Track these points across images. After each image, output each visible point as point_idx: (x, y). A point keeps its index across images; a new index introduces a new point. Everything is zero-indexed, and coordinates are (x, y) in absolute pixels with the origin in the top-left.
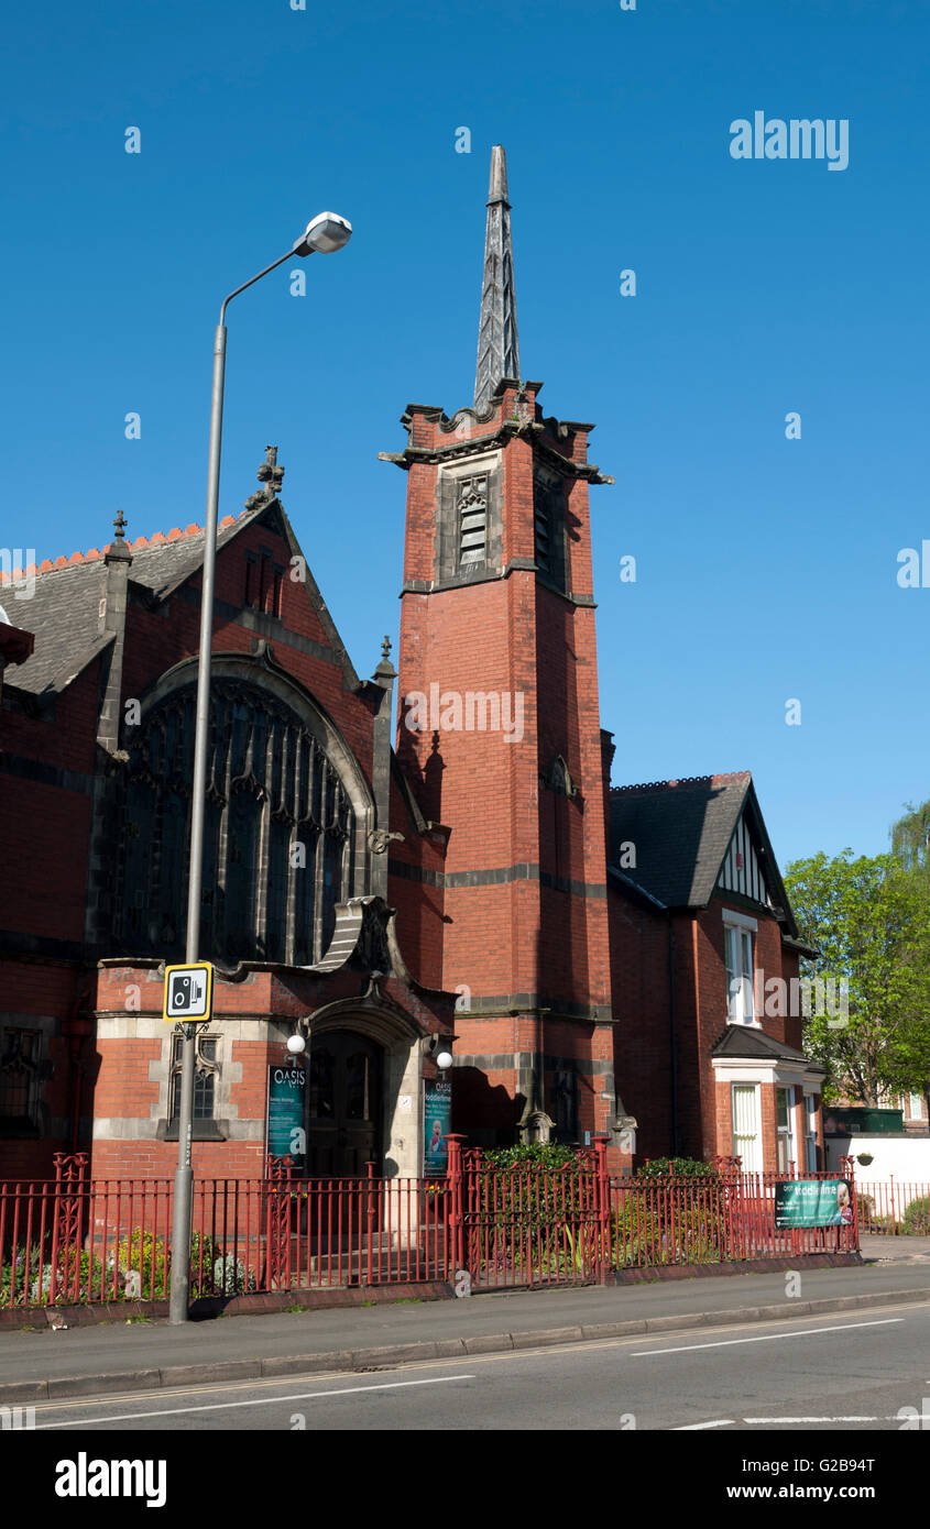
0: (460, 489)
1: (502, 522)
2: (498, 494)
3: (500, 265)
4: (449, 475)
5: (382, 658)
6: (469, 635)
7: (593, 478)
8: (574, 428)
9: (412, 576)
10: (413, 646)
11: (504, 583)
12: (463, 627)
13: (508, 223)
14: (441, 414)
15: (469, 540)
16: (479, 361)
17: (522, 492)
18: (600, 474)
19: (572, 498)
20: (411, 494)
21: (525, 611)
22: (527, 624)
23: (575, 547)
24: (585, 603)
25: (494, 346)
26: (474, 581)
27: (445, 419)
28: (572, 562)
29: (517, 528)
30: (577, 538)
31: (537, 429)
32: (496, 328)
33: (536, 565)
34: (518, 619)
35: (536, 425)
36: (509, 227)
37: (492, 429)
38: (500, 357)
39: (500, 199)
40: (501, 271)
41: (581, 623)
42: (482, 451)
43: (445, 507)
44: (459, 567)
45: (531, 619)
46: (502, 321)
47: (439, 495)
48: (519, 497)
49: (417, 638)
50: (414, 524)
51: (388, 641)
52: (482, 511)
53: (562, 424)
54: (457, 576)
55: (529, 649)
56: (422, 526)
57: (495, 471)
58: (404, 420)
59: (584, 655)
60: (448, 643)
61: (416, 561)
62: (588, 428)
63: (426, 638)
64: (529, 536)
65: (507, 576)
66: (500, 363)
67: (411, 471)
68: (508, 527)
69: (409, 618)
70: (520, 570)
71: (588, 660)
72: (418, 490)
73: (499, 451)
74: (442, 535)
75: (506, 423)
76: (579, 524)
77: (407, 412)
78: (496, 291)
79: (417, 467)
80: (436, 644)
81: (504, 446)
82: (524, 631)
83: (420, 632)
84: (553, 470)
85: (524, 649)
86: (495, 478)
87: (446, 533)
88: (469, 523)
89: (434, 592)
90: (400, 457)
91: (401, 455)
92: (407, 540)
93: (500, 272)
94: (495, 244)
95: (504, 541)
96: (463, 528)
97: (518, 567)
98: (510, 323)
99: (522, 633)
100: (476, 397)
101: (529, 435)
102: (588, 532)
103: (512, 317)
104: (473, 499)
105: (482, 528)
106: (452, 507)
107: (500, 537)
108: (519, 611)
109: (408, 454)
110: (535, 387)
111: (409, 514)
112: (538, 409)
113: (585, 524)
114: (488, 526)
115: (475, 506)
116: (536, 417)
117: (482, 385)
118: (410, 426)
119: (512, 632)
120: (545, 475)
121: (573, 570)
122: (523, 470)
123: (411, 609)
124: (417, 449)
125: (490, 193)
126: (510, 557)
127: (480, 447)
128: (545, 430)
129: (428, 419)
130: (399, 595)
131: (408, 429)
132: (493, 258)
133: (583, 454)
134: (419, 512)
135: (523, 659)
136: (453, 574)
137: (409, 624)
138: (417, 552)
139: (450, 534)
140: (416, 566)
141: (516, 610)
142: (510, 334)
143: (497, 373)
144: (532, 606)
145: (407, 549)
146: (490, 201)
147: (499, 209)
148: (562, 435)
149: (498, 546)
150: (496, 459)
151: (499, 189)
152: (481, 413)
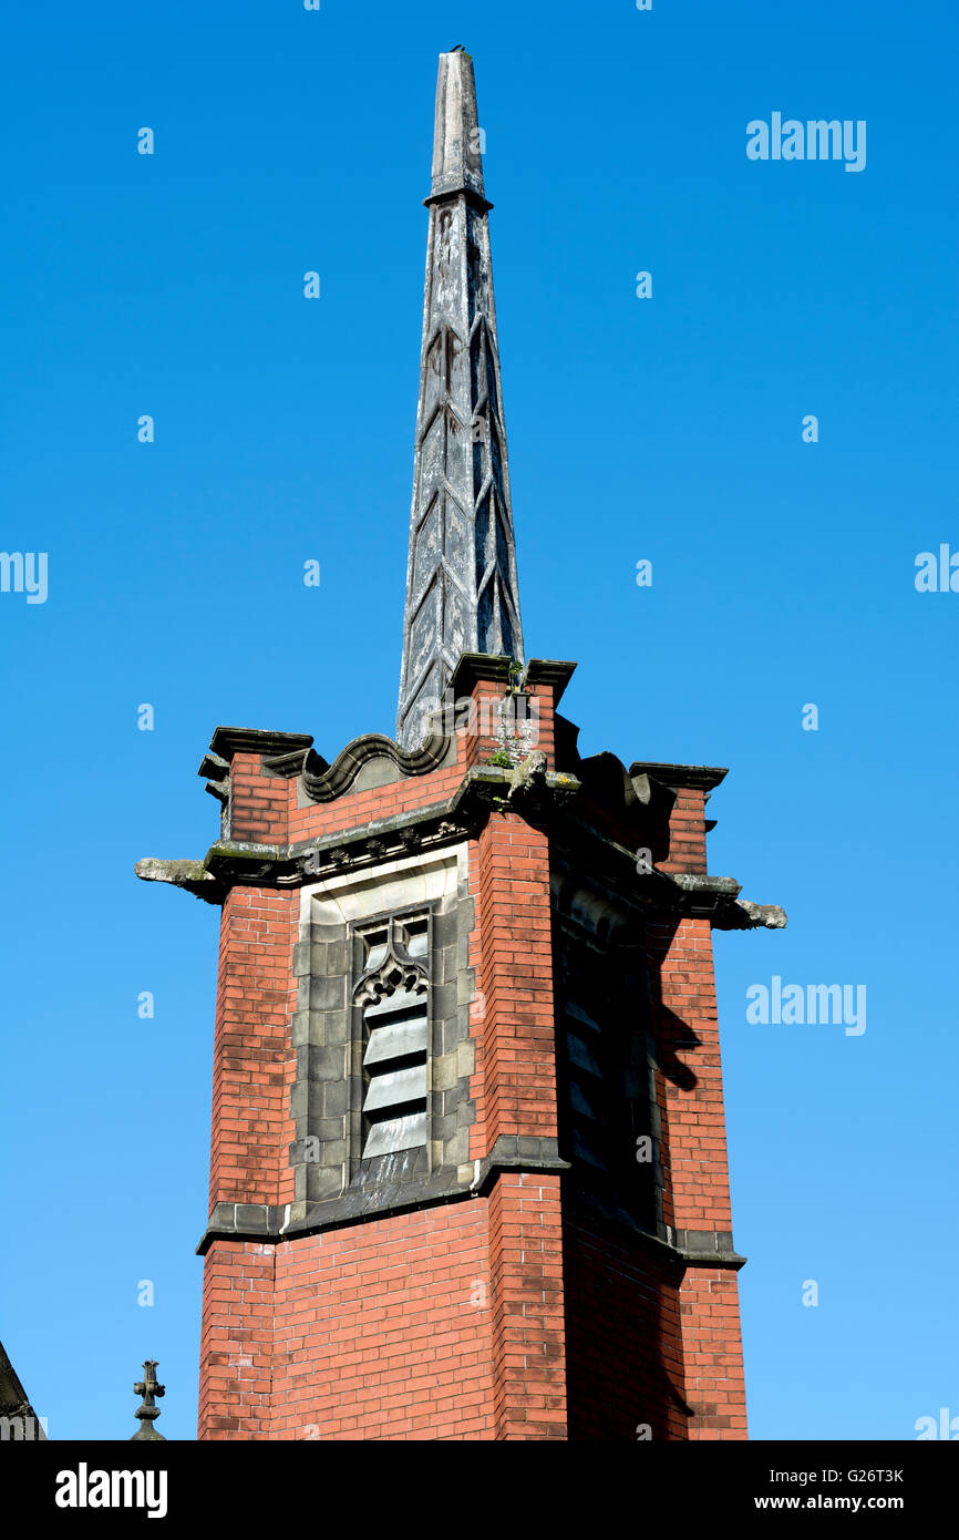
0: (360, 952)
1: (472, 1041)
2: (459, 964)
3: (463, 357)
4: (329, 916)
5: (139, 1422)
6: (386, 1352)
7: (726, 912)
8: (669, 780)
9: (234, 1192)
10: (234, 1386)
11: (478, 1207)
12: (369, 1330)
13: (484, 246)
14: (306, 752)
15: (385, 1090)
16: (409, 610)
17: (520, 959)
18: (744, 902)
19: (668, 968)
20: (227, 969)
21: (535, 1283)
22: (540, 1319)
23: (678, 1102)
24: (706, 1254)
25: (450, 570)
26: (397, 1203)
27: (317, 764)
28: (673, 1142)
29: (511, 1056)
30: (687, 1080)
31: (560, 787)
32: (454, 521)
33: (562, 1155)
34: (516, 1307)
35: (555, 778)
36: (485, 255)
37: (440, 791)
38: (465, 597)
39: (462, 186)
40: (467, 370)
41: (699, 1310)
42: (415, 850)
43: (320, 1003)
44: (359, 1166)
45: (551, 1305)
46: (469, 502)
47: (303, 969)
48: (515, 972)
49: (247, 1362)
50: (233, 1050)
51: (152, 1375)
52: (416, 1012)
53: (637, 770)
54: (352, 1190)
55: (547, 1389)
56: (257, 1056)
57: (454, 901)
58: (209, 770)
59: (710, 1398)
60: (332, 1376)
61: (243, 1150)
62: (708, 779)
63: (268, 1362)
64: (544, 1076)
65: (486, 1188)
66: (464, 612)
67: (228, 907)
68: (487, 1054)
69: (223, 1308)
70: (519, 1169)
71: (722, 1411)
72: (245, 957)
73: (461, 850)
74: (312, 1077)
75: (475, 773)
76: (690, 1040)
77: (215, 748)
78: (451, 425)
79: (241, 896)
80: (296, 1379)
81: (474, 834)
82: (533, 1337)
83: (252, 1348)
84: (612, 894)
85: (534, 1388)
86: (452, 920)
87: (324, 1072)
88: (387, 1042)
89: (294, 1235)
90: (196, 868)
91: (200, 862)
92: (218, 1096)
93: (462, 375)
94: (450, 302)
95: (477, 1093)
96: (371, 1057)
97: (515, 1161)
98: (492, 509)
99: (527, 1344)
100: (402, 704)
101: (534, 803)
102: (714, 1060)
103: (498, 490)
104: (395, 978)
105: (416, 1059)
106: (338, 998)
107: (465, 1080)
108: (517, 1283)
109: (216, 862)
110: (555, 677)
111: (221, 1023)
112: (565, 734)
113: (705, 1038)
114: (436, 1053)
115: (402, 998)
116: (558, 754)
117: (419, 671)
118: (224, 786)
119: (500, 1342)
120: (592, 910)
121: (674, 1166)
122: (525, 899)
123: (228, 1283)
124: (242, 846)
125: (435, 170)
126: (494, 1136)
127: (413, 838)
128: (580, 790)
129: (271, 766)
130: (197, 1244)
131: (218, 795)
132: (444, 339)
133: (697, 848)
134: (249, 1018)
135: (532, 1416)
136: (344, 1184)
137: (222, 1323)
138: (244, 1127)
139: (333, 1074)
140: (242, 1163)
141: (508, 1282)
142: (491, 537)
143: (458, 638)
144: (554, 1269)
145: (217, 1118)
146: (434, 193)
147: (459, 211)
148: (636, 800)
149: (463, 1106)
150: (453, 871)
151: (458, 160)
152: (416, 745)
